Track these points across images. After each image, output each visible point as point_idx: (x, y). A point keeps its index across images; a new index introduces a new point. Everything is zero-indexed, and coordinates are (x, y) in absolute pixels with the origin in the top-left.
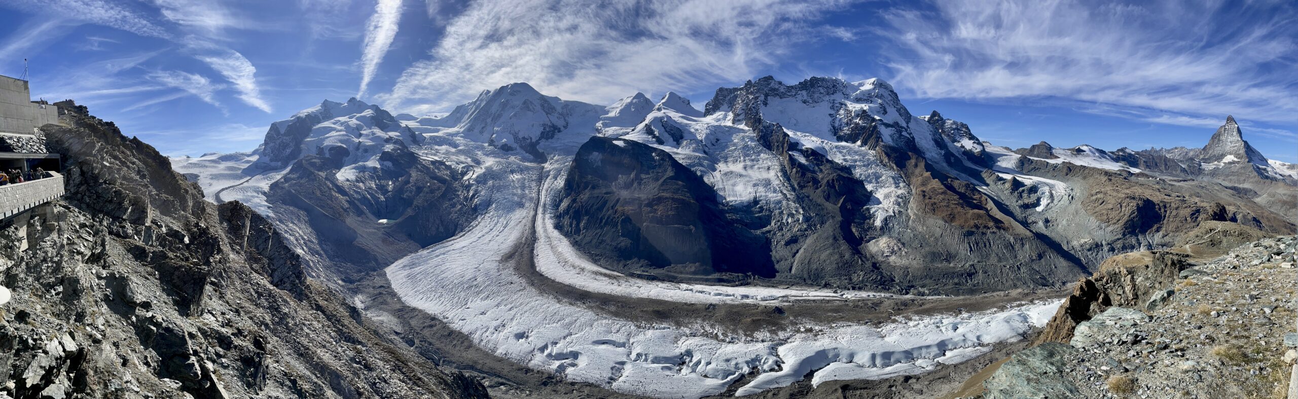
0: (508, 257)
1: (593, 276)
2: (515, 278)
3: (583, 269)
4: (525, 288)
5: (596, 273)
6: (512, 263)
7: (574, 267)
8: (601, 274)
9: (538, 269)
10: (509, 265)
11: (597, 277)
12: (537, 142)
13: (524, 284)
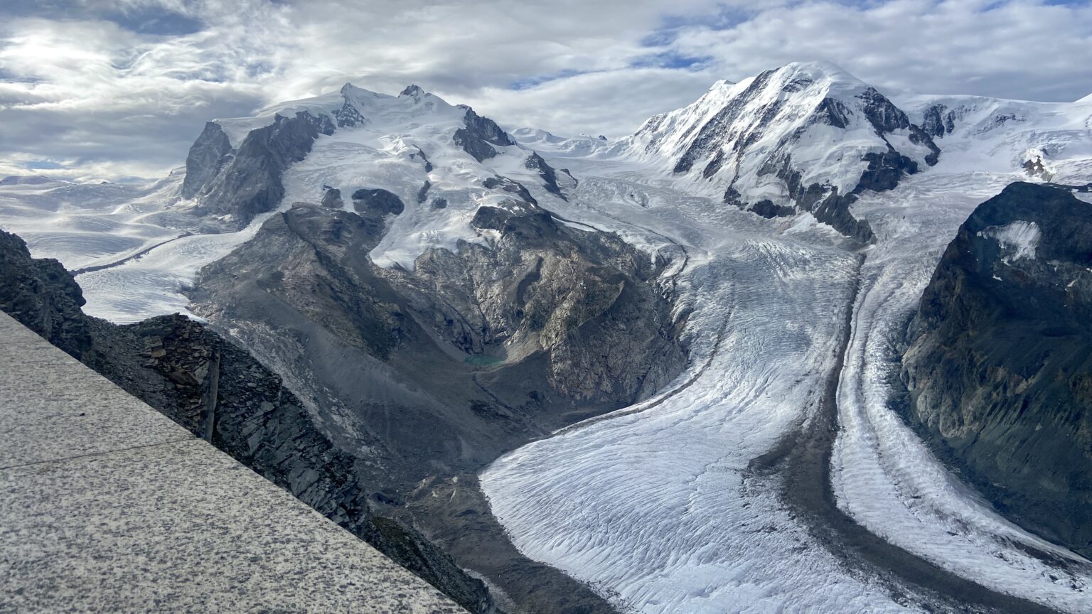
0: (764, 464)
1: (993, 547)
2: (782, 518)
3: (965, 526)
4: (805, 547)
5: (1004, 541)
6: (773, 482)
7: (941, 515)
8: (1019, 545)
9: (840, 504)
10: (768, 485)
11: (1007, 552)
12: (850, 198)
13: (804, 537)
